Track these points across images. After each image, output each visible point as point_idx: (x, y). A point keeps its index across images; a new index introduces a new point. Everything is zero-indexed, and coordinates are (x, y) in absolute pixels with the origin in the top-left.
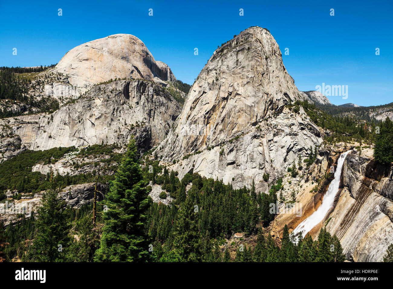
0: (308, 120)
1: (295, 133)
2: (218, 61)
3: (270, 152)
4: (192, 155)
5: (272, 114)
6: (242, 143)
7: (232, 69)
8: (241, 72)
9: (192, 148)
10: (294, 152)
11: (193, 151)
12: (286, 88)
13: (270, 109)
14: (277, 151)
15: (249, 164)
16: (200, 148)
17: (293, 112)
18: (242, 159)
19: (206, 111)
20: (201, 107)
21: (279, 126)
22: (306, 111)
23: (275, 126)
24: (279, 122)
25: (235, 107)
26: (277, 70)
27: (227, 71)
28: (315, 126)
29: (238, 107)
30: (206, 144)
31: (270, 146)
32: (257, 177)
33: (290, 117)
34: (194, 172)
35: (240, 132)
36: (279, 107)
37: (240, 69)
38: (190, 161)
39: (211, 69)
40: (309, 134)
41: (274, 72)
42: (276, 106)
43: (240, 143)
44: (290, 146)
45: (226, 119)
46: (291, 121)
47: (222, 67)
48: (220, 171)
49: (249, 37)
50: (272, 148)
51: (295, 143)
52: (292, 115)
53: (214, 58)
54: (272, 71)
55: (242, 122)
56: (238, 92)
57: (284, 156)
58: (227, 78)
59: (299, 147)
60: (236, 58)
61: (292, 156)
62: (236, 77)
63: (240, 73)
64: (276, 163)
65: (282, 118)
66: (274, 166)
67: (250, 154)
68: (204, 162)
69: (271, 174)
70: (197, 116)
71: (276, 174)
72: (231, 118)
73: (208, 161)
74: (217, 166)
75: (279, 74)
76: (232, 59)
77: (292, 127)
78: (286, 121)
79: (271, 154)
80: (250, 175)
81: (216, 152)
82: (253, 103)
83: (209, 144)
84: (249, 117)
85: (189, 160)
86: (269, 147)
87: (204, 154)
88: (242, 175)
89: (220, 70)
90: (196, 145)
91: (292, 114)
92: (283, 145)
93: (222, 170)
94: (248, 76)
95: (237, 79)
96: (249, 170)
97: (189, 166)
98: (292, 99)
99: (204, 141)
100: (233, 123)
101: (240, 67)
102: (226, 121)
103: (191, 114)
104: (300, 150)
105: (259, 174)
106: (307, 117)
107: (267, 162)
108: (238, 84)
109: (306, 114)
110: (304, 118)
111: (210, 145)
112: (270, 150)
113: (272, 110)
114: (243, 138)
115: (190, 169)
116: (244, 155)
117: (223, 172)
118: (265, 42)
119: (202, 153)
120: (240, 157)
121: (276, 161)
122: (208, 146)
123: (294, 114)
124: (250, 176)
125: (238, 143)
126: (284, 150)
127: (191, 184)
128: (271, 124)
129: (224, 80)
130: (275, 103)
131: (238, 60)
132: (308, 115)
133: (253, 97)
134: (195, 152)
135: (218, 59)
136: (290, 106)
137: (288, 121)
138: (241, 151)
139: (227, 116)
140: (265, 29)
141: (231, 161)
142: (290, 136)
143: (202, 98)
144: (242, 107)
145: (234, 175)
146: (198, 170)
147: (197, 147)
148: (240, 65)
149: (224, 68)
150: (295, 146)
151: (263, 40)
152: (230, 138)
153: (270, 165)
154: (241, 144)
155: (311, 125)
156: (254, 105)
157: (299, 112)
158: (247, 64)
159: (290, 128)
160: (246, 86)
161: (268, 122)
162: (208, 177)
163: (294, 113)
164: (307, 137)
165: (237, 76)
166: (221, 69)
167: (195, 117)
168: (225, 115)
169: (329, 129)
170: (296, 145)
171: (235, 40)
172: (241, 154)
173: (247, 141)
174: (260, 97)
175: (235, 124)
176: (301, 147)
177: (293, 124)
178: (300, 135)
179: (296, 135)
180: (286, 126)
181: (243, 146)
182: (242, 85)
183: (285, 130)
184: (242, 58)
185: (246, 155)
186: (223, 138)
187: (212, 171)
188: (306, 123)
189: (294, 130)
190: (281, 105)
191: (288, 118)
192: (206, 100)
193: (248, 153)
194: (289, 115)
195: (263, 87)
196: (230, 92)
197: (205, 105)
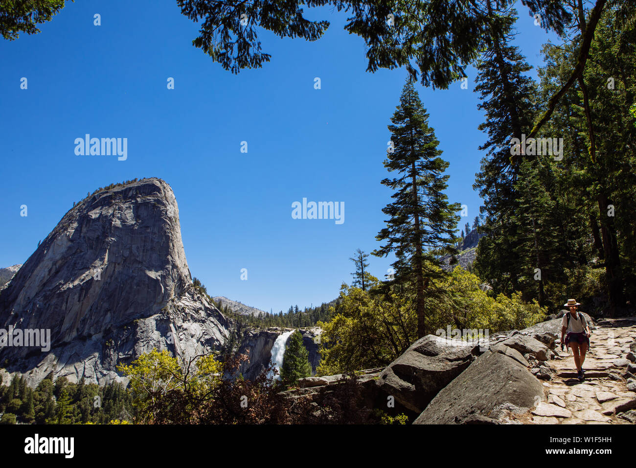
1: (204, 319)
3: (181, 342)
6: (143, 329)
7: (130, 226)
8: (143, 232)
10: (202, 342)
14: (187, 340)
16: (65, 337)
19: (83, 279)
20: (73, 272)
21: (187, 309)
23: (183, 309)
24: (186, 304)
25: (132, 278)
27: (121, 227)
28: (221, 313)
29: (137, 279)
30: (78, 329)
31: (180, 334)
33: (197, 300)
34: (56, 376)
35: (138, 315)
39: (93, 218)
40: (216, 322)
42: (183, 284)
43: (141, 329)
44: (199, 335)
45: (116, 293)
46: (198, 305)
47: (114, 220)
49: (154, 190)
50: (181, 337)
51: (204, 331)
55: (141, 300)
56: (138, 259)
58: (121, 236)
59: (207, 337)
62: (134, 238)
65: (189, 300)
68: (75, 360)
72: (124, 294)
73: (82, 357)
74: (100, 365)
78: (193, 304)
79: (182, 345)
81: (96, 343)
82: (159, 276)
83: (83, 331)
87: (73, 347)
91: (198, 295)
92: (193, 333)
93: (110, 370)
94: (153, 239)
95: (136, 241)
97: (45, 367)
99: (74, 326)
100: (127, 300)
102: (116, 297)
104: (208, 341)
107: (179, 355)
108: (138, 248)
111: (84, 333)
112: (181, 340)
113: (179, 288)
114: (144, 322)
115: (48, 372)
116: (146, 345)
117: (112, 372)
119: (69, 346)
120: (142, 349)
121: (187, 353)
122: (81, 334)
125: (137, 330)
126: (194, 340)
128: (178, 306)
137: (195, 305)
138: (142, 340)
139: (117, 290)
141: (126, 356)
142: (199, 322)
143: (74, 259)
146: (62, 373)
148: (142, 223)
149: (117, 222)
150: (204, 336)
151: (169, 198)
154: (141, 331)
156: (160, 278)
158: (152, 223)
159: (198, 312)
160: (150, 252)
161: (175, 303)
163: (200, 294)
164: (214, 326)
166: (113, 223)
170: (205, 333)
172: (142, 344)
173: (150, 327)
174: (169, 269)
175: (131, 302)
176: (210, 337)
177: (201, 309)
178: (207, 322)
179: (204, 322)
180: (193, 310)
181: (145, 334)
182: (143, 250)
183: (193, 314)
184: (145, 214)
185: (150, 346)
186: (110, 322)
187: (91, 372)
188: (213, 308)
189: (202, 315)
190: (188, 284)
191: (195, 301)
192: (83, 263)
193: (151, 343)
194: (196, 297)
195: (172, 258)
196: (125, 257)
197: (80, 270)
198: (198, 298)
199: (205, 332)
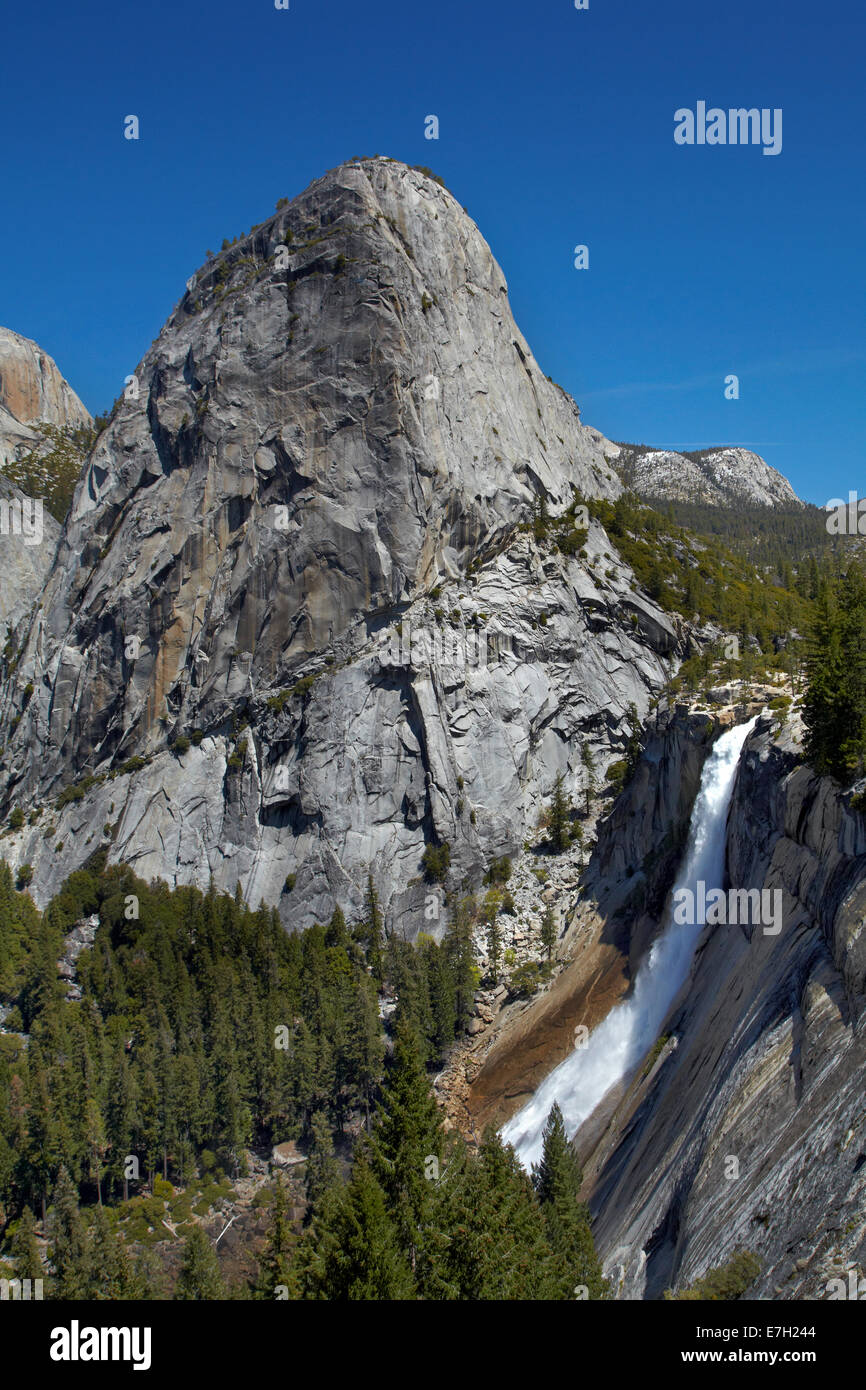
0: (623, 586)
1: (567, 646)
2: (206, 323)
3: (455, 741)
4: (100, 780)
5: (461, 567)
6: (326, 708)
7: (268, 363)
8: (310, 374)
9: (99, 745)
10: (560, 733)
11: (107, 763)
12: (524, 444)
13: (452, 544)
14: (486, 732)
15: (361, 808)
16: (135, 744)
17: (553, 553)
18: (327, 783)
19: (153, 567)
20: (133, 549)
21: (493, 620)
22: (616, 546)
23: (475, 623)
24: (493, 600)
25: (289, 539)
26: (477, 363)
27: (247, 371)
28: (655, 613)
29: (304, 538)
30: (164, 724)
31: (455, 715)
32: (397, 863)
33: (543, 577)
34: (113, 860)
35: (317, 660)
36: (492, 530)
37: (303, 359)
38: (89, 813)
39: (172, 361)
40: (630, 648)
41: (466, 369)
42: (473, 529)
43: (319, 708)
44: (542, 708)
45: (250, 597)
46: (549, 594)
47: (223, 353)
48: (228, 848)
49: (342, 207)
50: (462, 725)
51: (565, 693)
52: (552, 565)
53: (188, 307)
54: (453, 368)
55: (322, 609)
56: (301, 471)
57: (517, 758)
58: (247, 402)
59: (583, 712)
60: (285, 306)
61: (554, 752)
62: (289, 401)
63: (304, 380)
64: (483, 793)
65: (508, 584)
66: (472, 805)
67: (362, 758)
68: (159, 809)
69: (461, 841)
70: (114, 594)
71: (482, 841)
72: (272, 595)
73: (175, 802)
74: (217, 825)
75: (491, 378)
76: (267, 315)
77: (549, 622)
78: (523, 596)
79: (459, 752)
80: (366, 854)
81: (213, 758)
82: (370, 518)
83: (178, 724)
84: (354, 586)
85: (84, 805)
86: (449, 718)
87: (157, 771)
88: (329, 860)
89: (213, 367)
90: (118, 733)
91: (550, 560)
92: (515, 705)
93: (238, 842)
94: (344, 391)
95: (292, 408)
96: (363, 832)
97: (89, 834)
98: (555, 492)
99: (154, 710)
100: (283, 615)
101: (303, 353)
102: (252, 611)
103: (90, 583)
104: (589, 724)
105: (407, 848)
106: (619, 571)
107: (441, 790)
108: (299, 433)
109: (615, 556)
110: (603, 579)
111: (182, 728)
112: (455, 735)
113: (460, 547)
114: (329, 685)
115: (92, 848)
116: (335, 763)
117: (246, 850)
118: (419, 234)
119: (147, 769)
120: (321, 774)
121: (481, 780)
122: (173, 732)
123: (559, 558)
124: (368, 861)
125: (308, 712)
126: (518, 731)
127: (95, 922)
128: (456, 614)
129: (233, 416)
130: (472, 517)
131: (295, 319)
132: (628, 560)
133: (370, 494)
134: (113, 765)
135: (205, 315)
136: (540, 525)
137: (532, 597)
138: (322, 746)
139: (254, 585)
140: (417, 169)
141: (278, 799)
142: (545, 661)
143: (138, 505)
144: (319, 538)
145: (293, 861)
146: (130, 851)
147: (123, 743)
148: (308, 341)
149: (232, 359)
150: (569, 708)
151: (408, 222)
152: (273, 686)
153: (455, 801)
154: (320, 714)
155: (635, 609)
156: (372, 526)
157: (586, 548)
158: (336, 334)
159: (544, 624)
160: (337, 439)
161: (444, 604)
162: (174, 878)
163: (560, 555)
164: (619, 664)
165: (294, 396)
166: (220, 363)
167: (106, 596)
168: (247, 581)
169: (712, 618)
170: (572, 700)
171: (281, 224)
172: (322, 759)
173: (346, 700)
174: (401, 487)
175: (294, 619)
176: (595, 711)
177: (558, 609)
178: (587, 656)
179: (570, 656)
180: (523, 617)
181: (331, 723)
182: (316, 436)
183: (519, 636)
184: (314, 310)
185: (346, 765)
186: (244, 691)
187: (193, 849)
188: (614, 598)
189: (563, 633)
190: (502, 524)
191: (535, 582)
192: (154, 514)
193: (353, 753)
194: (538, 567)
195: (412, 443)
196: (265, 472)
197: (150, 536)
198: (548, 569)
199: (573, 694)
